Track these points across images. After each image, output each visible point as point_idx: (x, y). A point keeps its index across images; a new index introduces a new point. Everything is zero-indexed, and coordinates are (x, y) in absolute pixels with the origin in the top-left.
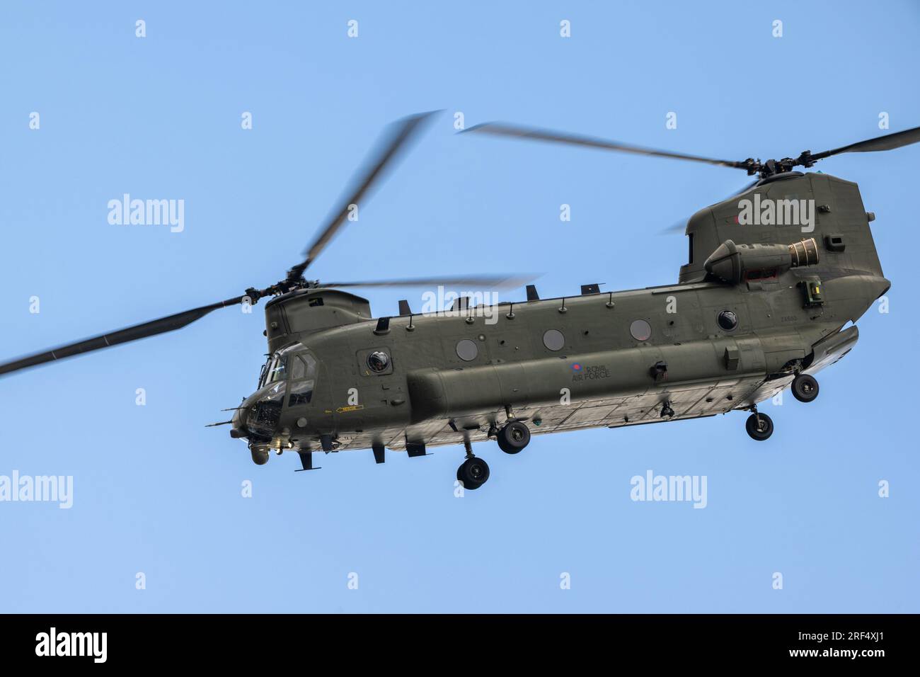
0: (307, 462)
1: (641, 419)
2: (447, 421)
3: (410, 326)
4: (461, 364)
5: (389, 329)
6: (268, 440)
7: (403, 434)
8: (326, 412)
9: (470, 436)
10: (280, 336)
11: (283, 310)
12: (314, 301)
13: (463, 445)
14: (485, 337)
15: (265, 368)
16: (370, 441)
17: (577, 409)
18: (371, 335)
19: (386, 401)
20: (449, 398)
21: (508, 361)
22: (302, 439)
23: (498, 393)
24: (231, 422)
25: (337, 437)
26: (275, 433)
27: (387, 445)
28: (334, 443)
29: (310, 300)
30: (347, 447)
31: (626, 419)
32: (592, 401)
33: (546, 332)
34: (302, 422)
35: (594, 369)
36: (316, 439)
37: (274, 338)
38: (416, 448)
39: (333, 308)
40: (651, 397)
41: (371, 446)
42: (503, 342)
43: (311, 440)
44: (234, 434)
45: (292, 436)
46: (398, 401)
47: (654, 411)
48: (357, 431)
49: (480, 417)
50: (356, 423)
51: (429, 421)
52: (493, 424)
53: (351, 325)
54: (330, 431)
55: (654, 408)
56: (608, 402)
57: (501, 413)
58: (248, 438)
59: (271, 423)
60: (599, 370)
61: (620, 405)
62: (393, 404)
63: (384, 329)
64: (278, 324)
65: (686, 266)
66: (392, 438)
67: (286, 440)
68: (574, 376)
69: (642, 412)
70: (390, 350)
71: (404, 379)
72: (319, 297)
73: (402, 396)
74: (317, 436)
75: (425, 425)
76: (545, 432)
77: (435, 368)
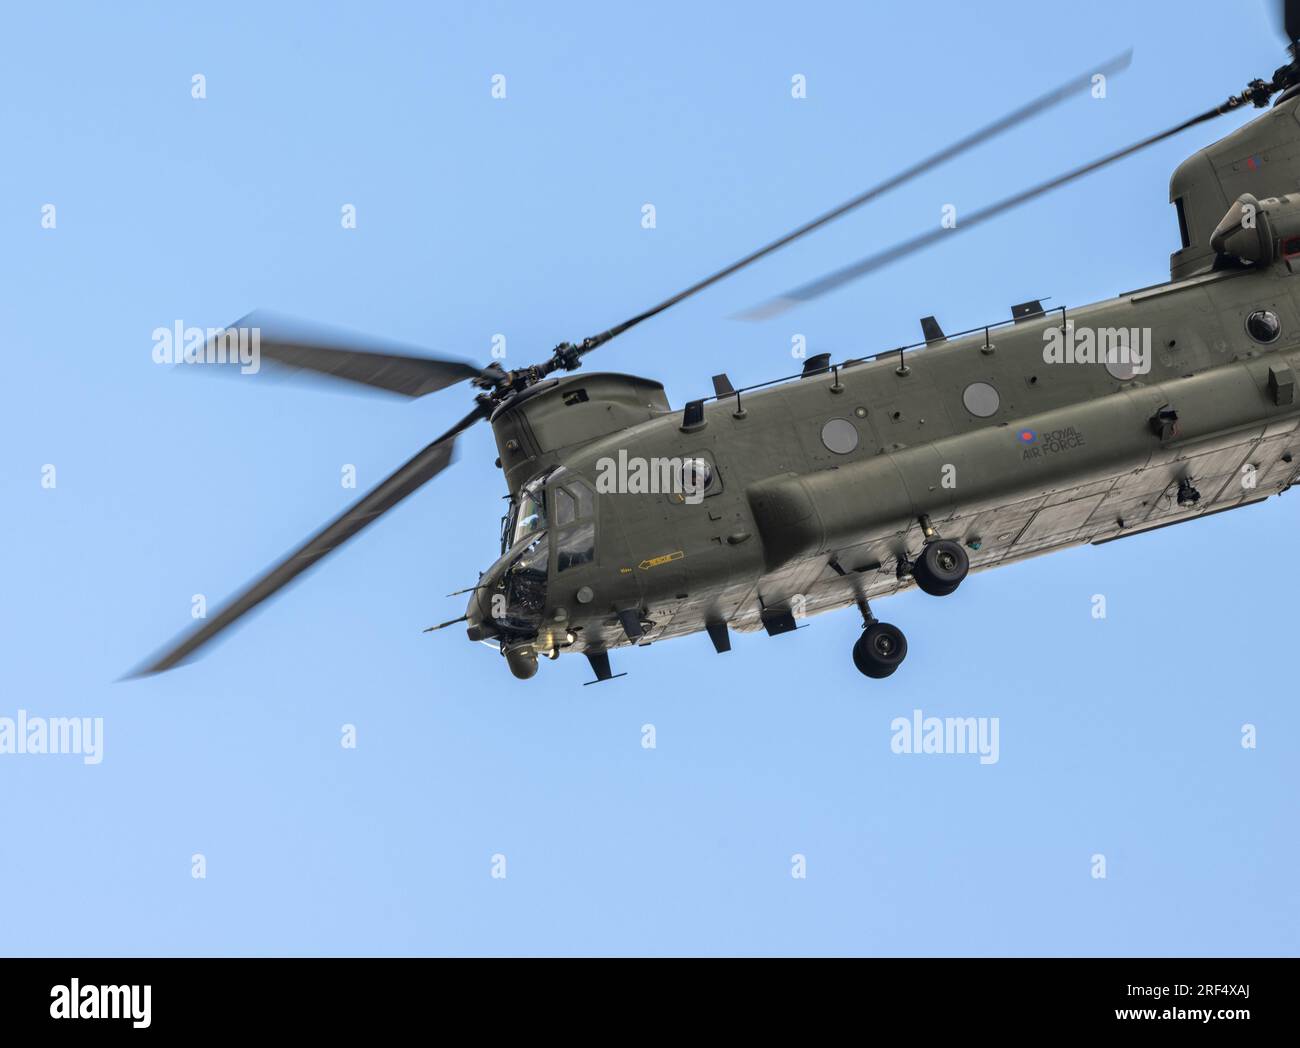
0: (601, 667)
1: (1145, 520)
2: (825, 559)
3: (740, 411)
4: (834, 461)
5: (705, 421)
6: (532, 636)
7: (754, 595)
8: (622, 571)
9: (865, 588)
10: (525, 461)
11: (522, 417)
12: (572, 397)
13: (855, 606)
14: (866, 411)
15: (508, 521)
16: (701, 614)
17: (1037, 511)
18: (677, 434)
19: (719, 538)
20: (823, 517)
21: (912, 445)
22: (589, 624)
23: (902, 498)
24: (465, 618)
25: (646, 611)
26: (541, 621)
27: (731, 620)
28: (642, 624)
29: (565, 396)
30: (664, 631)
31: (1120, 523)
32: (1061, 491)
33: (965, 389)
34: (586, 595)
35: (1056, 435)
36: (612, 621)
37: (516, 467)
38: (778, 620)
39: (606, 402)
40: (1155, 472)
41: (703, 625)
42: (897, 415)
43: (604, 624)
44: (474, 635)
45: (571, 624)
46: (739, 535)
47: (1164, 500)
48: (679, 597)
49: (877, 544)
50: (675, 585)
51: (796, 562)
52: (901, 555)
53: (639, 426)
54: (634, 603)
55: (1164, 494)
56: (1088, 489)
57: (913, 533)
58: (498, 639)
59: (534, 604)
60: (1064, 436)
61: (1107, 494)
62: (732, 541)
63: (697, 421)
64: (519, 443)
65: (1179, 253)
66: (738, 605)
67: (562, 630)
68: (1026, 452)
69: (1145, 504)
70: (712, 454)
71: (744, 499)
72: (577, 388)
73: (743, 527)
74: (614, 614)
75: (789, 572)
76: (989, 565)
77: (792, 474)
